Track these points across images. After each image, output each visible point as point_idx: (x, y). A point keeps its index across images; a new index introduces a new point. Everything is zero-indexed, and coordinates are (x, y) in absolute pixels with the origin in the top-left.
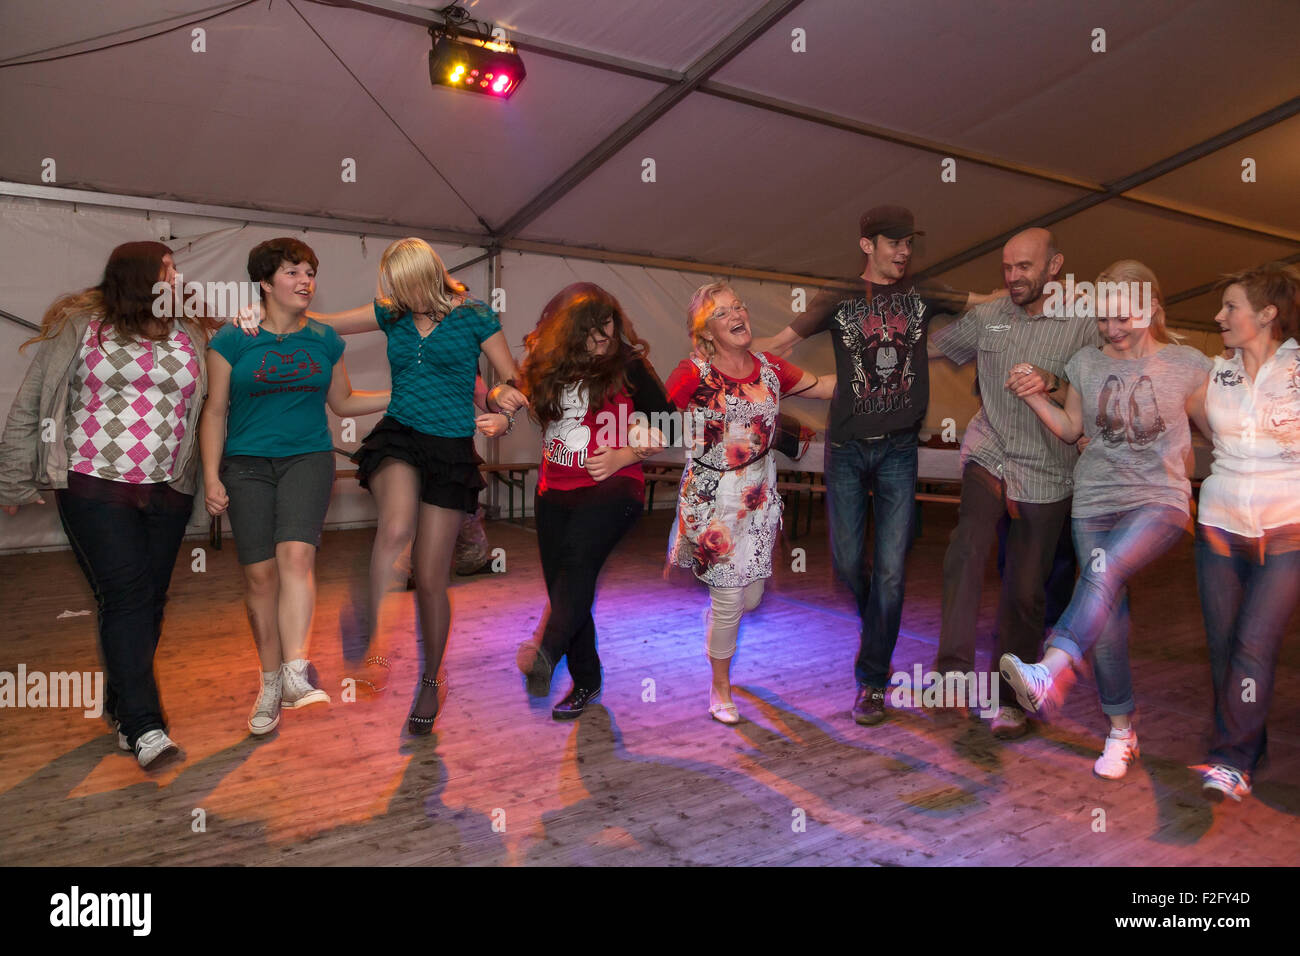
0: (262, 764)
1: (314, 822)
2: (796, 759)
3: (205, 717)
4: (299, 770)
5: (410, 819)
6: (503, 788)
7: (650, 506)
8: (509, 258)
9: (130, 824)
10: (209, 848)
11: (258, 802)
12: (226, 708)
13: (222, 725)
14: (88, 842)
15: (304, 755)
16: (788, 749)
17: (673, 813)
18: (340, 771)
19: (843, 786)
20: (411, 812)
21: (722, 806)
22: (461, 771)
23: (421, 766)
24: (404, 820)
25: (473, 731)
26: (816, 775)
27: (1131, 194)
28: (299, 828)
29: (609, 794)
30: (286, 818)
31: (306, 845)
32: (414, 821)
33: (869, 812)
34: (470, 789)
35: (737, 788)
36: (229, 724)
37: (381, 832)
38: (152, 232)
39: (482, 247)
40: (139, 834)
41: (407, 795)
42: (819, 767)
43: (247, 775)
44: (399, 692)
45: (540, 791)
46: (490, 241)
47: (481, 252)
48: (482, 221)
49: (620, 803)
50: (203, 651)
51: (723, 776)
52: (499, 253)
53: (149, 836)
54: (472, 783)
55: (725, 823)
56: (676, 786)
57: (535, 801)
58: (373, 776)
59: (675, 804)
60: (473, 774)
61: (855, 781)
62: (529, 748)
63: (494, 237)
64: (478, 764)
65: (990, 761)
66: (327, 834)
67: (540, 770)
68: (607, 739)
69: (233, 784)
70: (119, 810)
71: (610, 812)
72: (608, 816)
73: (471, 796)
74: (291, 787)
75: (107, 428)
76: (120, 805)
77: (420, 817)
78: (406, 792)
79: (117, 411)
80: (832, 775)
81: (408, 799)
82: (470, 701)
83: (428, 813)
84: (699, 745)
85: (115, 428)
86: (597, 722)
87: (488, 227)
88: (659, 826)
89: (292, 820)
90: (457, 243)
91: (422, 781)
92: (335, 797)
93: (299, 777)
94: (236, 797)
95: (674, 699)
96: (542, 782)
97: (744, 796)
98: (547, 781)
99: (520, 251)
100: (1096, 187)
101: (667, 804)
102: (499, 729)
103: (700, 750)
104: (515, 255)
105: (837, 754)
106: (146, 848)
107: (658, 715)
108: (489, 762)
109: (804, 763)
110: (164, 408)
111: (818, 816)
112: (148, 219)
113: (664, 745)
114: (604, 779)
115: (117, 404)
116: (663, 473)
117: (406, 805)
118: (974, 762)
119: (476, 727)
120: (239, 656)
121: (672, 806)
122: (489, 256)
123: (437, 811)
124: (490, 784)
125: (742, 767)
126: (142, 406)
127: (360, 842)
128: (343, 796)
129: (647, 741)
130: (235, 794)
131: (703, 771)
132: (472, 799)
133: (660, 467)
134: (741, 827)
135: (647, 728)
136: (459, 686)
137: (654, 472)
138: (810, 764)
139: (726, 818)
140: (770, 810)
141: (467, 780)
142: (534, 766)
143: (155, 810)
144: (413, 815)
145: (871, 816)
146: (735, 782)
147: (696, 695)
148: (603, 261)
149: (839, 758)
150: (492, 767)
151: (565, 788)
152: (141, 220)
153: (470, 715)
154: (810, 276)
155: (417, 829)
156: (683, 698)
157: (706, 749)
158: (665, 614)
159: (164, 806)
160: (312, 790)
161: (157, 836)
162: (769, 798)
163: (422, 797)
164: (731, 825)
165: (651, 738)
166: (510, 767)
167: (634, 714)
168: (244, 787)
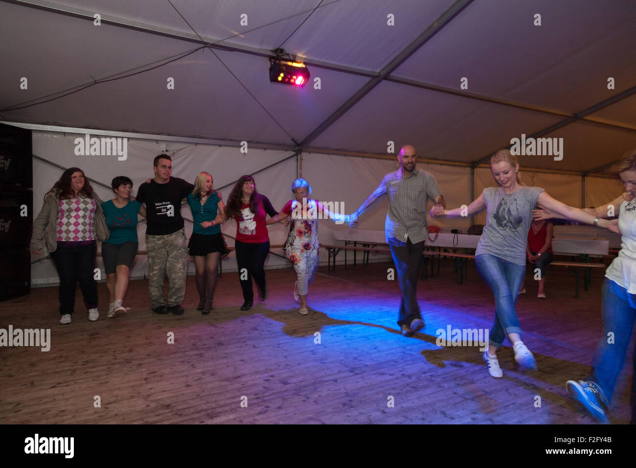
0: (194, 379)
1: (214, 408)
2: (437, 384)
3: (172, 356)
4: (211, 382)
5: (257, 408)
6: (300, 394)
7: (367, 262)
8: (305, 155)
9: (135, 407)
10: (168, 419)
11: (192, 397)
12: (182, 352)
13: (179, 360)
14: (116, 415)
15: (212, 375)
16: (433, 379)
17: (378, 410)
18: (227, 383)
19: (460, 399)
20: (258, 405)
21: (402, 407)
22: (281, 384)
23: (264, 382)
24: (255, 409)
25: (287, 365)
26: (447, 393)
27: (587, 118)
28: (208, 411)
29: (349, 398)
30: (203, 406)
31: (210, 420)
32: (259, 409)
33: (474, 413)
34: (286, 394)
35: (409, 398)
36: (182, 359)
37: (244, 414)
38: (158, 148)
39: (294, 151)
40: (139, 412)
41: (257, 396)
42: (449, 389)
43: (187, 384)
44: (256, 346)
45: (316, 396)
46: (297, 148)
47: (293, 153)
48: (293, 140)
49: (354, 403)
50: (174, 326)
51: (402, 392)
52: (301, 153)
53: (143, 412)
54: (286, 391)
55: (404, 416)
56: (380, 396)
57: (314, 401)
58: (242, 386)
59: (380, 405)
60: (287, 387)
61: (466, 397)
62: (312, 374)
63: (299, 146)
64: (289, 382)
65: (534, 388)
66: (219, 414)
67: (317, 385)
68: (348, 370)
69: (182, 388)
70: (132, 400)
71: (349, 408)
72: (347, 410)
73: (285, 397)
74: (206, 390)
75: (66, 224)
76: (132, 397)
77: (262, 407)
78: (256, 394)
79: (69, 219)
80: (455, 393)
81: (257, 398)
82: (286, 350)
83: (266, 405)
84: (391, 375)
85: (68, 224)
86: (343, 362)
87: (296, 142)
88: (372, 416)
89: (205, 407)
90: (283, 150)
91: (264, 389)
92: (225, 396)
93: (210, 385)
94: (182, 395)
95: (379, 351)
96: (318, 391)
97: (413, 403)
98: (320, 391)
99: (310, 152)
100: (570, 115)
101: (376, 405)
102: (299, 364)
103: (391, 377)
104: (308, 154)
105: (457, 383)
106: (141, 419)
107: (371, 359)
108: (293, 380)
109: (440, 386)
110: (84, 217)
111: (449, 415)
112: (157, 143)
113: (374, 374)
114: (346, 391)
115: (69, 217)
116: (373, 247)
117: (255, 401)
118: (526, 389)
119: (289, 363)
120: (189, 328)
121: (378, 406)
122: (296, 155)
123: (269, 405)
124: (294, 392)
125: (411, 387)
126: (77, 217)
127: (235, 419)
128: (228, 395)
129: (366, 372)
130: (182, 393)
131: (392, 388)
132: (285, 399)
133: (372, 244)
134: (411, 419)
135: (366, 365)
136: (282, 343)
137: (369, 247)
138: (444, 387)
139: (404, 414)
140: (425, 410)
141: (284, 389)
142: (314, 383)
143: (147, 400)
144: (258, 406)
145: (476, 415)
146: (407, 395)
147: (389, 350)
148: (345, 156)
149: (458, 384)
150: (295, 383)
151: (328, 395)
152: (154, 144)
153: (286, 358)
154: (436, 159)
155: (260, 413)
156: (383, 351)
157: (394, 377)
158: (374, 311)
159: (151, 398)
160: (215, 392)
161: (146, 413)
162: (425, 404)
163: (263, 397)
164: (407, 418)
165: (368, 371)
166: (303, 383)
167: (360, 358)
168: (186, 390)
